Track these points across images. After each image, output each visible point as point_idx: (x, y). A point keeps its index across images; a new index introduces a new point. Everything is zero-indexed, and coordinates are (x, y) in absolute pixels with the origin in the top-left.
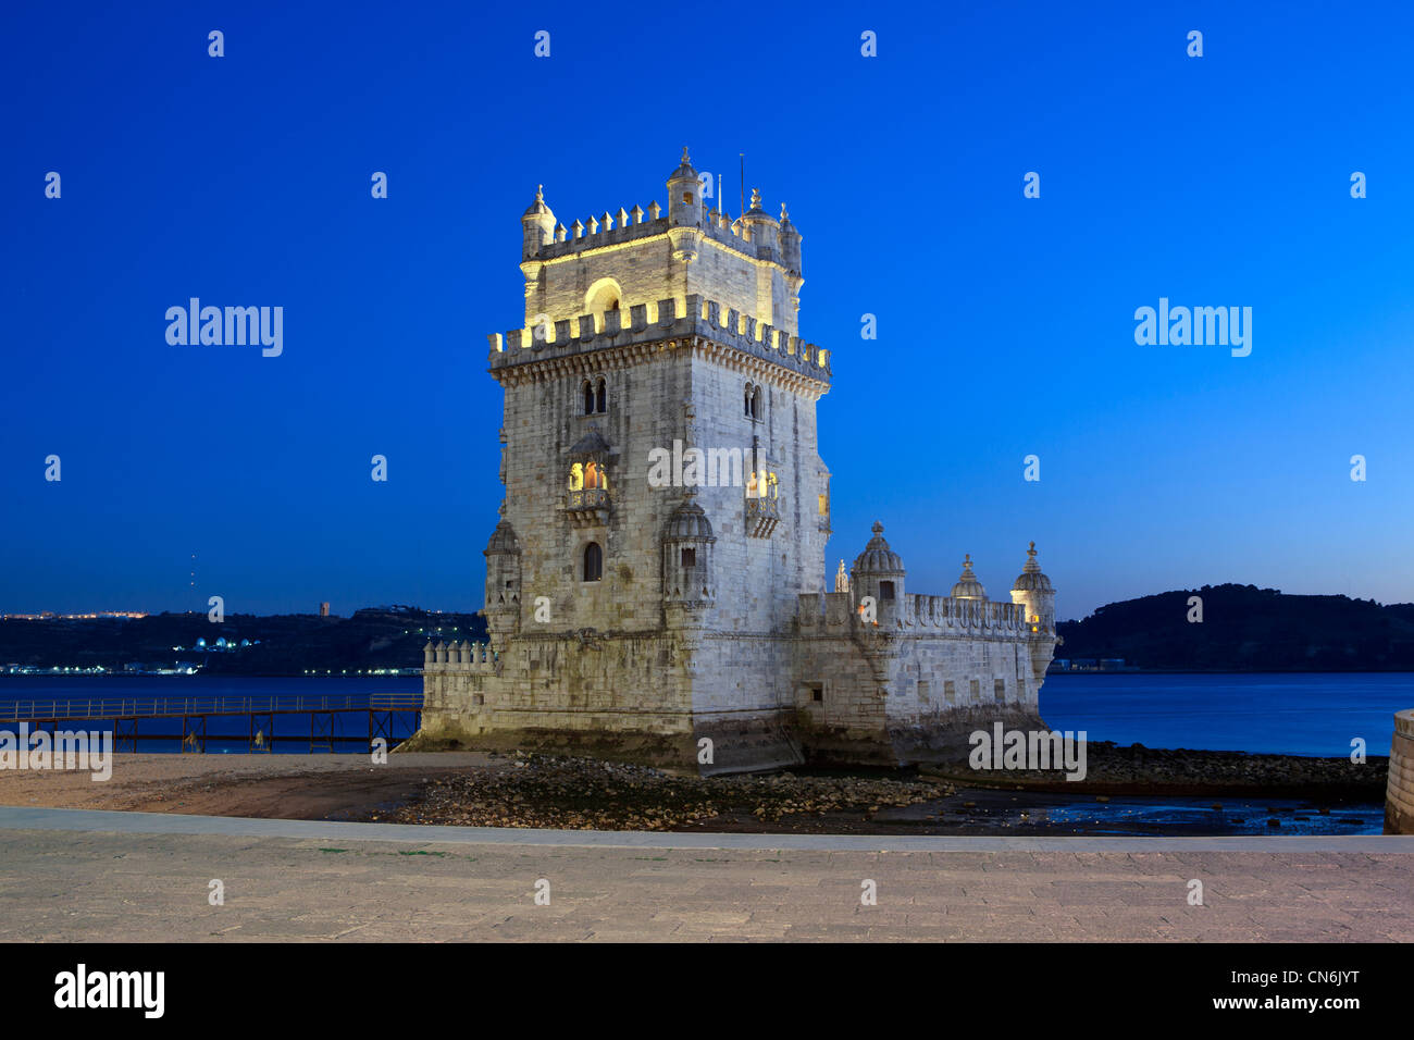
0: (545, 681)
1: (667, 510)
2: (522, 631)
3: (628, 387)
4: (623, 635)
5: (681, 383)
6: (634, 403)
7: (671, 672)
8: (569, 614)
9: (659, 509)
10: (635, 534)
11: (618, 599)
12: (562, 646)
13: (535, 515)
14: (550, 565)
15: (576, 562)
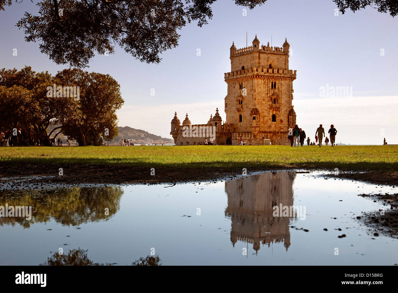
1: (289, 110)
2: (260, 131)
3: (281, 85)
4: (281, 133)
5: (291, 86)
6: (282, 88)
8: (271, 128)
10: (283, 113)
11: (280, 126)
12: (269, 134)
13: (263, 107)
14: (266, 118)
15: (271, 118)
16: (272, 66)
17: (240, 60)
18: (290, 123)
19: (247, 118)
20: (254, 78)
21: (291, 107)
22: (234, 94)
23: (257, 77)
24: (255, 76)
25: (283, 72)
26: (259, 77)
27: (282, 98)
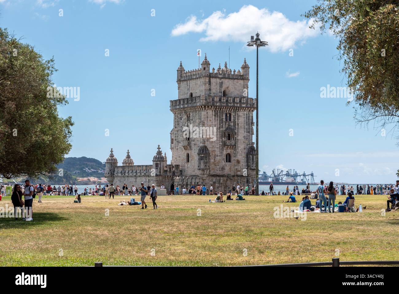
0: (217, 187)
1: (248, 147)
2: (211, 174)
3: (238, 117)
4: (238, 176)
5: (251, 118)
6: (240, 121)
7: (249, 185)
8: (224, 170)
9: (246, 147)
10: (240, 152)
11: (236, 167)
12: (222, 178)
13: (214, 145)
14: (218, 158)
15: (225, 158)
16: (227, 93)
17: (188, 86)
18: (249, 163)
19: (195, 159)
20: (202, 108)
21: (251, 144)
22: (181, 127)
23: (207, 107)
24: (203, 107)
25: (240, 101)
26: (208, 107)
27: (239, 133)
